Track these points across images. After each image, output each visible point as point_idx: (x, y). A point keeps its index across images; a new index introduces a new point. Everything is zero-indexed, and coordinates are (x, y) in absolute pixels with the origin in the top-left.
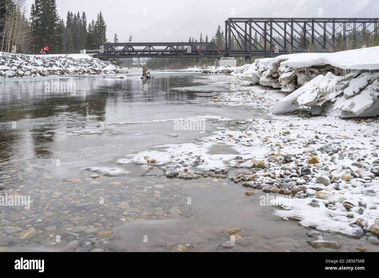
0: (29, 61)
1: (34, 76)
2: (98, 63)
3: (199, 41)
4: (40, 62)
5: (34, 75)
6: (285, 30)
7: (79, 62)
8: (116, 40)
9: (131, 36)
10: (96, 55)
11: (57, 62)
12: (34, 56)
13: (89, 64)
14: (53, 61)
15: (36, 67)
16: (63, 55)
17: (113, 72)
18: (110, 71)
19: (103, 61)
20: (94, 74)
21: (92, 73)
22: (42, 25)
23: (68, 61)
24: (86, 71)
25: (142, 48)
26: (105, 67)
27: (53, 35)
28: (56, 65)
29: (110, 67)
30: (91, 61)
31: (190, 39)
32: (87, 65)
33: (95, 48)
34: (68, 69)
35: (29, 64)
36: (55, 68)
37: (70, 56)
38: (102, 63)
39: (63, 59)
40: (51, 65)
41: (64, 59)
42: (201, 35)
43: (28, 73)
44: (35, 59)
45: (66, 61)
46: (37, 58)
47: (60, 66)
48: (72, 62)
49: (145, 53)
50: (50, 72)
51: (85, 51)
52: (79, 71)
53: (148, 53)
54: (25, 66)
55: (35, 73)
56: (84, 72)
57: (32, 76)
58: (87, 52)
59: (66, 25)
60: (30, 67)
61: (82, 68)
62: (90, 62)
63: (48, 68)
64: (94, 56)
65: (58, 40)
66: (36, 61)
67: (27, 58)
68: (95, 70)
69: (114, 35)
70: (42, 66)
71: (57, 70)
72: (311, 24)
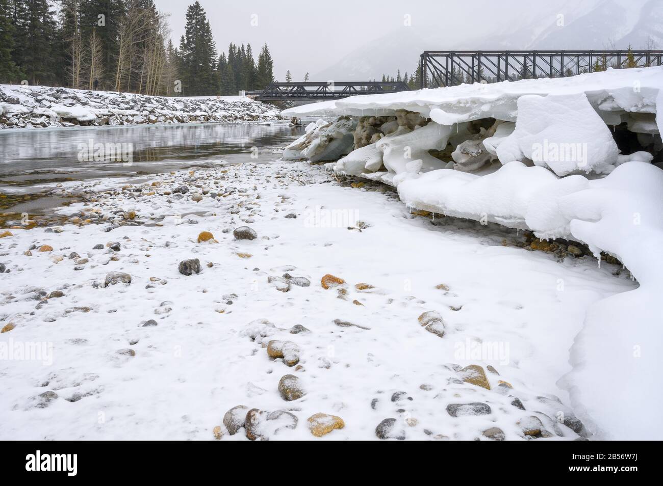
0: (167, 104)
1: (170, 123)
2: (257, 107)
3: (396, 80)
4: (179, 106)
5: (169, 121)
6: (498, 67)
7: (232, 106)
8: (289, 78)
9: (308, 74)
10: (258, 97)
11: (203, 106)
12: (174, 98)
13: (245, 109)
14: (197, 105)
15: (174, 112)
16: (212, 98)
17: (275, 118)
18: (271, 117)
19: (265, 105)
20: (249, 120)
21: (247, 119)
22: (194, 61)
23: (218, 104)
24: (239, 117)
25: (315, 88)
26: (266, 111)
27: (207, 72)
28: (201, 110)
29: (273, 112)
30: (249, 105)
31: (384, 77)
32: (242, 109)
33: (259, 88)
34: (215, 114)
35: (165, 108)
36: (198, 113)
37: (223, 98)
38: (264, 107)
39: (211, 103)
40: (194, 110)
41: (213, 102)
42: (399, 72)
43: (162, 118)
44: (174, 103)
45: (214, 105)
46: (177, 101)
47: (205, 111)
48: (222, 106)
49: (319, 95)
50: (191, 117)
51: (244, 92)
52: (230, 116)
53: (322, 95)
54: (160, 111)
55: (171, 119)
56: (236, 118)
57: (167, 123)
58: (246, 94)
59: (227, 60)
60: (165, 112)
61: (234, 113)
62: (247, 106)
63: (188, 113)
64: (256, 99)
65: (213, 79)
66: (176, 105)
67: (165, 100)
68: (251, 116)
69: (287, 73)
70: (181, 110)
71: (201, 116)
72: (532, 58)
